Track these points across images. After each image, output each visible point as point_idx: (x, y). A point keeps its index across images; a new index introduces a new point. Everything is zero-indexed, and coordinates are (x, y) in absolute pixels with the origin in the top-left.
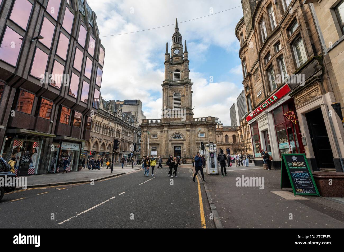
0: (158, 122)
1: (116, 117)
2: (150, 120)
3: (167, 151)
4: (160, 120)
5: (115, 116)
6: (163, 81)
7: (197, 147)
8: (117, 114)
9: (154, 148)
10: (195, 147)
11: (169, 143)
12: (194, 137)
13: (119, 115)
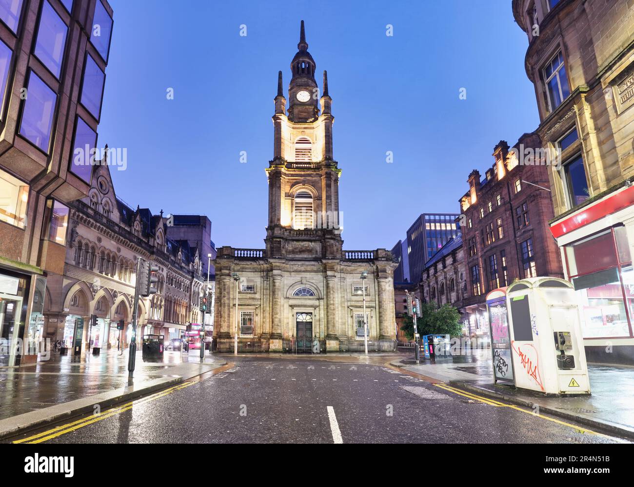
0: (258, 256)
1: (152, 245)
2: (238, 250)
3: (280, 322)
4: (261, 253)
5: (151, 243)
6: (270, 162)
7: (350, 316)
8: (155, 239)
9: (247, 315)
10: (346, 315)
11: (283, 306)
12: (344, 294)
13: (160, 243)
